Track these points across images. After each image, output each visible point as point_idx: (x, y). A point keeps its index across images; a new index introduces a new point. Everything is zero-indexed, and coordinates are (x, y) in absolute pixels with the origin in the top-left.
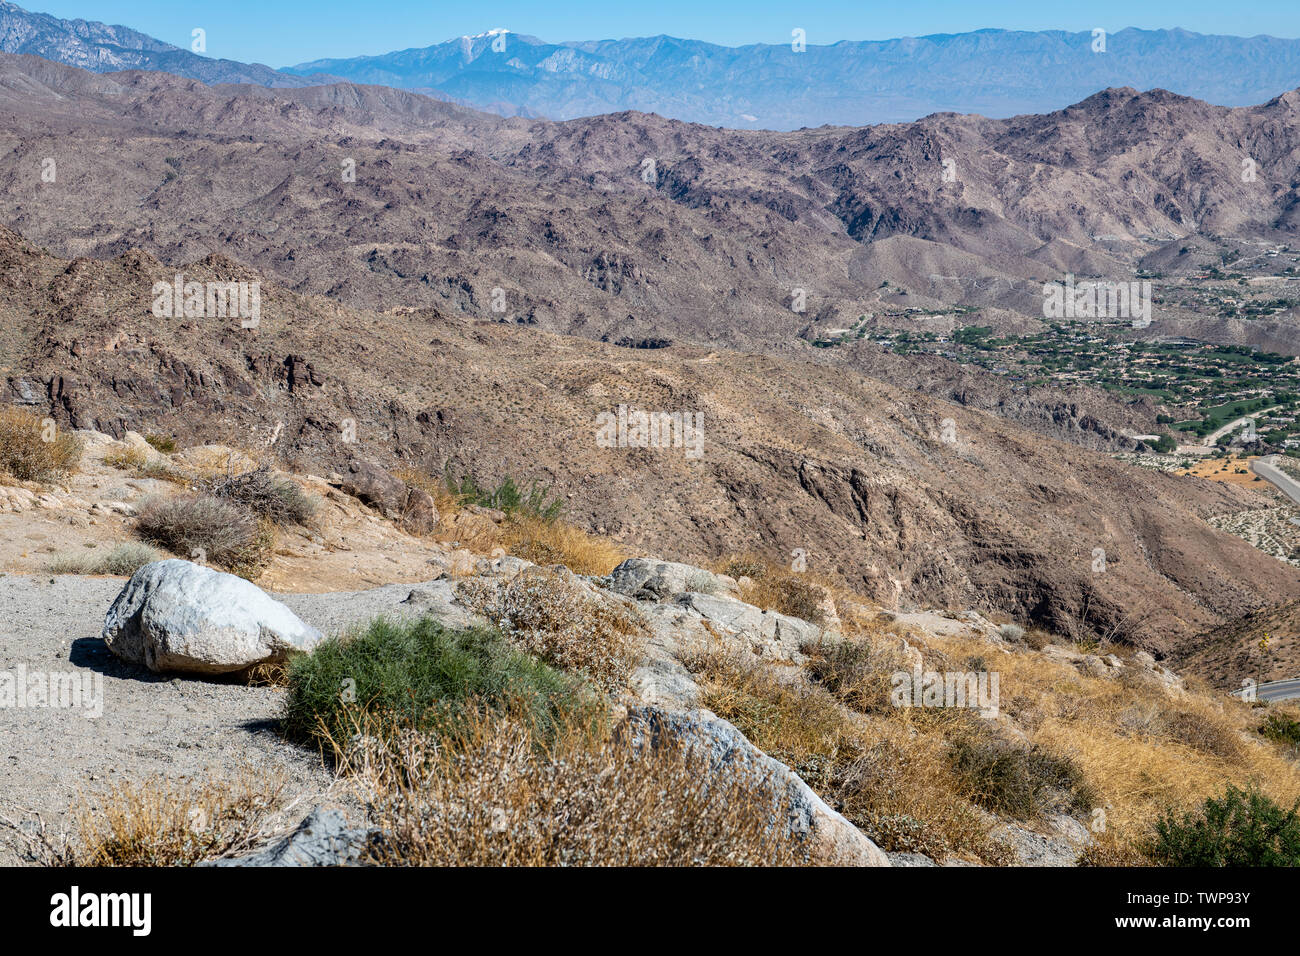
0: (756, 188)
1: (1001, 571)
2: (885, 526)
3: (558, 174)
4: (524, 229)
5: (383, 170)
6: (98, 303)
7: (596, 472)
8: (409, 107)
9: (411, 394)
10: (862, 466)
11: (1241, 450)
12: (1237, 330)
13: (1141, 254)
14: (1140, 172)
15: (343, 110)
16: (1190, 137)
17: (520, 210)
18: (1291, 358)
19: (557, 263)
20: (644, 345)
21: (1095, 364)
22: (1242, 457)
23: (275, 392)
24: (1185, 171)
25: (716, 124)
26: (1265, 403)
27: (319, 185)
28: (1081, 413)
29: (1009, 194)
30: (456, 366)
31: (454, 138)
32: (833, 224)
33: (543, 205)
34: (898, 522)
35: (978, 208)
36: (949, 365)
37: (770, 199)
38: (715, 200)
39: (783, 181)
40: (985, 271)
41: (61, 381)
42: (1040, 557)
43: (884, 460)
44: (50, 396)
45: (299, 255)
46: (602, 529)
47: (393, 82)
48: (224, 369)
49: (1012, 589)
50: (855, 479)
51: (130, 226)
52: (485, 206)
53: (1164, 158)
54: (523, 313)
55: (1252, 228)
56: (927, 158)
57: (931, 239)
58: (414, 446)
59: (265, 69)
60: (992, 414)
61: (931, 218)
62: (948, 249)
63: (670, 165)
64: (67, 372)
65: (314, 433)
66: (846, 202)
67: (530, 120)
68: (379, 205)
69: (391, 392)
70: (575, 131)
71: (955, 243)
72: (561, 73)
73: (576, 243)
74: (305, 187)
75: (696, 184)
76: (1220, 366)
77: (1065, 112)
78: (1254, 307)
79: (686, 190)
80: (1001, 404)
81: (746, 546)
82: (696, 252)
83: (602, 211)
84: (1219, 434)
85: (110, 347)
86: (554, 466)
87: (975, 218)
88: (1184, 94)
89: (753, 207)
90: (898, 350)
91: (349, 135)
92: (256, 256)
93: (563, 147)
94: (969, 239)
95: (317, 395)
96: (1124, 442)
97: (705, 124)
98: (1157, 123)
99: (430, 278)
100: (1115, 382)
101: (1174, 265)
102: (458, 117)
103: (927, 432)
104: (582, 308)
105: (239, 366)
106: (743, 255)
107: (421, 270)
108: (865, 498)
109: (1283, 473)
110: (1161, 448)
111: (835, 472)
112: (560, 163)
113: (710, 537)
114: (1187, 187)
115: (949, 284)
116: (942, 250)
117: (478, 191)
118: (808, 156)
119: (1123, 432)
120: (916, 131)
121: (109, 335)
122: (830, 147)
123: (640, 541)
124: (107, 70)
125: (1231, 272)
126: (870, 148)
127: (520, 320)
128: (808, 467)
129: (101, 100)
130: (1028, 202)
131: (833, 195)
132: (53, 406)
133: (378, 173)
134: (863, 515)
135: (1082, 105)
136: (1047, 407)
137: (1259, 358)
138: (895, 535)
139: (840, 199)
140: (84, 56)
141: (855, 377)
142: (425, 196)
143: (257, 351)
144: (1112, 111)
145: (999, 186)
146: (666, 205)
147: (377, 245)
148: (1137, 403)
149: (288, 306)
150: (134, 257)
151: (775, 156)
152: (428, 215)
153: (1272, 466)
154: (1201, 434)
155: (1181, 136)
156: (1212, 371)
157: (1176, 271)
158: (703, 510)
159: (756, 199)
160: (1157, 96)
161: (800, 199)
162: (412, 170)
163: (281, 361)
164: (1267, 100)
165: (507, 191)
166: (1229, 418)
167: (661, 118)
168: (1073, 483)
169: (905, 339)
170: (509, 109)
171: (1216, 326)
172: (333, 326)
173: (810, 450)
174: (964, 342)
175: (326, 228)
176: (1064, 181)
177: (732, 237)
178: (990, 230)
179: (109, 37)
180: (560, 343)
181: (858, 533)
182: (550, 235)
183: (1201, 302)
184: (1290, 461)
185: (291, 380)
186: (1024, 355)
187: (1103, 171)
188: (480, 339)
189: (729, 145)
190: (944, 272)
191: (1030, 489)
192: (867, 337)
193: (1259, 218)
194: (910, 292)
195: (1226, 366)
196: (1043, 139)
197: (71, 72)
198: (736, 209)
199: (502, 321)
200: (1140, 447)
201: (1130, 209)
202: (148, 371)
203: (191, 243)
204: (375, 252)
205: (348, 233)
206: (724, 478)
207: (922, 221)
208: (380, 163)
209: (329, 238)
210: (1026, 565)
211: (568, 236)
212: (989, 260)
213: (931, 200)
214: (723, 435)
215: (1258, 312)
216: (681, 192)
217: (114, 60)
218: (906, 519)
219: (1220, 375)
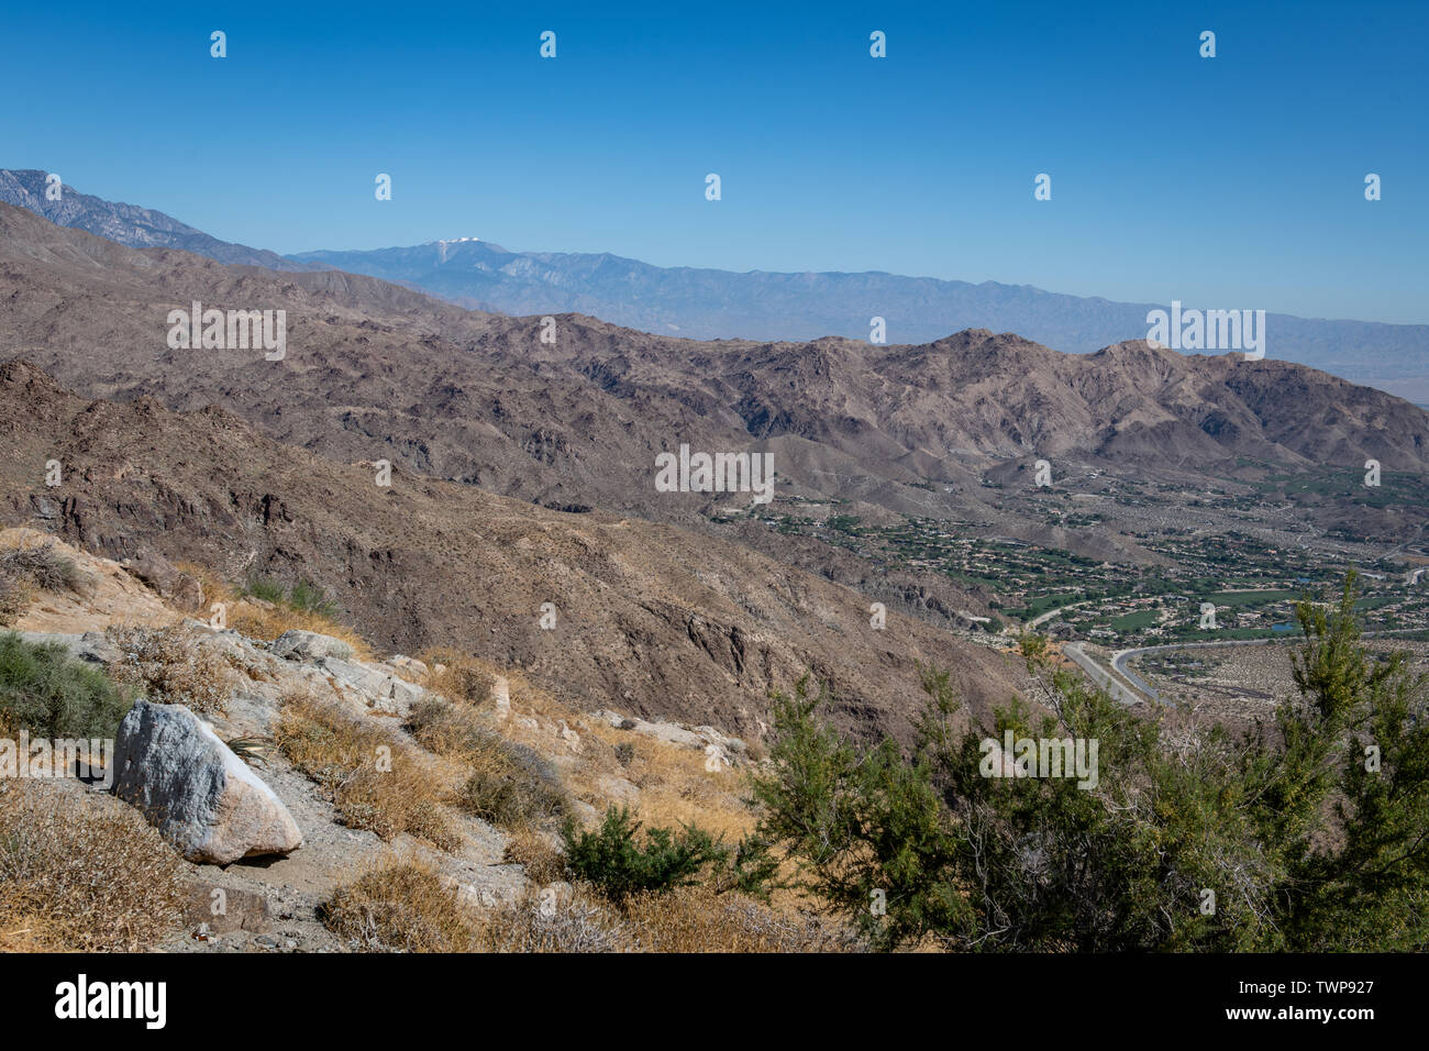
0: (674, 385)
1: (851, 721)
2: (757, 677)
3: (509, 361)
4: (476, 405)
5: (362, 346)
6: (111, 439)
7: (515, 611)
8: (389, 295)
9: (366, 535)
10: (741, 624)
11: (1055, 635)
12: (1059, 537)
13: (987, 467)
14: (990, 399)
15: (333, 294)
16: (1033, 374)
17: (474, 388)
18: (1101, 563)
19: (501, 435)
20: (569, 509)
21: (943, 555)
22: (1055, 641)
23: (252, 524)
24: (1027, 402)
25: (645, 330)
26: (1078, 598)
27: (308, 354)
28: (928, 595)
29: (883, 408)
30: (406, 513)
31: (424, 325)
32: (736, 420)
33: (493, 385)
34: (767, 674)
35: (856, 417)
36: (823, 545)
37: (685, 395)
38: (638, 392)
39: (697, 382)
40: (858, 471)
41: (75, 500)
42: (883, 712)
43: (760, 621)
44: (64, 513)
45: (285, 411)
46: (518, 661)
47: (379, 274)
48: (211, 502)
49: (858, 737)
50: (734, 635)
51: (146, 377)
52: (445, 382)
53: (1010, 390)
54: (469, 474)
55: (1078, 453)
56: (817, 373)
57: (816, 440)
58: (365, 579)
59: (272, 255)
60: (854, 590)
61: (817, 423)
62: (830, 450)
63: (603, 361)
64: (79, 494)
65: (282, 561)
66: (749, 401)
67: (491, 314)
68: (356, 374)
69: (351, 531)
70: (526, 326)
71: (836, 445)
72: (519, 277)
73: (519, 419)
74: (295, 355)
75: (624, 378)
76: (1044, 565)
77: (933, 345)
78: (1075, 518)
79: (615, 383)
80: (863, 582)
81: (639, 684)
82: (619, 434)
83: (543, 395)
84: (1038, 621)
85: (118, 476)
86: (482, 605)
87: (853, 426)
88: (1030, 340)
89: (670, 401)
90: (782, 530)
91: (337, 315)
92: (249, 409)
93: (515, 338)
94: (847, 442)
95: (287, 530)
96: (961, 621)
97: (636, 329)
98: (1006, 361)
99: (393, 438)
100: (958, 571)
101: (1013, 479)
102: (431, 306)
103: (798, 601)
104: (519, 474)
105: (224, 499)
106: (658, 441)
107: (387, 432)
108: (741, 652)
109: (1087, 657)
110: (990, 629)
111: (718, 628)
112: (512, 351)
113: (609, 675)
114: (1028, 415)
115: (828, 479)
116: (824, 449)
117: (440, 370)
118: (719, 363)
119: (961, 613)
120: (810, 350)
121: (117, 465)
122: (739, 357)
123: (550, 673)
124: (141, 247)
125: (1058, 488)
126: (771, 360)
127: (467, 480)
128: (695, 622)
129: (132, 269)
130: (898, 416)
131: (738, 397)
132: (66, 522)
133: (358, 348)
134: (739, 666)
135: (947, 341)
136: (900, 587)
137: (1075, 560)
138: (765, 685)
139: (743, 400)
140: (123, 233)
141: (742, 549)
142: (395, 370)
143: (240, 488)
144: (971, 348)
145: (875, 401)
146: (596, 393)
147: (351, 408)
148: (975, 590)
149: (271, 453)
150: (145, 402)
151: (692, 361)
152: (396, 386)
153: (1079, 651)
154: (1024, 620)
155: (1025, 373)
156: (1037, 568)
157: (1015, 484)
158: (605, 651)
159: (672, 395)
160: (1008, 338)
161: (710, 398)
162: (386, 347)
163: (260, 498)
164: (1096, 350)
165: (464, 371)
166: (1047, 609)
167: (599, 322)
168: (915, 652)
169: (787, 521)
170: (473, 304)
171: (1043, 531)
172: (307, 472)
173: (699, 608)
174: (836, 528)
175: (310, 390)
176: (928, 402)
177: (651, 425)
178: (865, 437)
179: (145, 219)
180: (496, 501)
181: (734, 681)
182: (497, 411)
183: (1032, 511)
184: (1094, 648)
185: (267, 514)
186: (885, 543)
187: (960, 396)
188: (429, 493)
189: (655, 348)
190: (825, 469)
191: (879, 655)
192: (756, 517)
193: (1084, 445)
194: (795, 483)
195: (1048, 565)
196: (914, 365)
197: (111, 245)
198: (655, 402)
199: (451, 479)
200: (974, 627)
201: (980, 429)
202: (148, 499)
203: (196, 394)
204: (349, 414)
205: (328, 396)
206: (624, 626)
207: (810, 425)
208: (360, 340)
209: (312, 399)
210: (871, 717)
211: (513, 413)
212: (862, 461)
213: (818, 408)
214: (627, 590)
215: (1077, 523)
216: (611, 384)
217: (147, 239)
218: (775, 671)
219: (1043, 572)
